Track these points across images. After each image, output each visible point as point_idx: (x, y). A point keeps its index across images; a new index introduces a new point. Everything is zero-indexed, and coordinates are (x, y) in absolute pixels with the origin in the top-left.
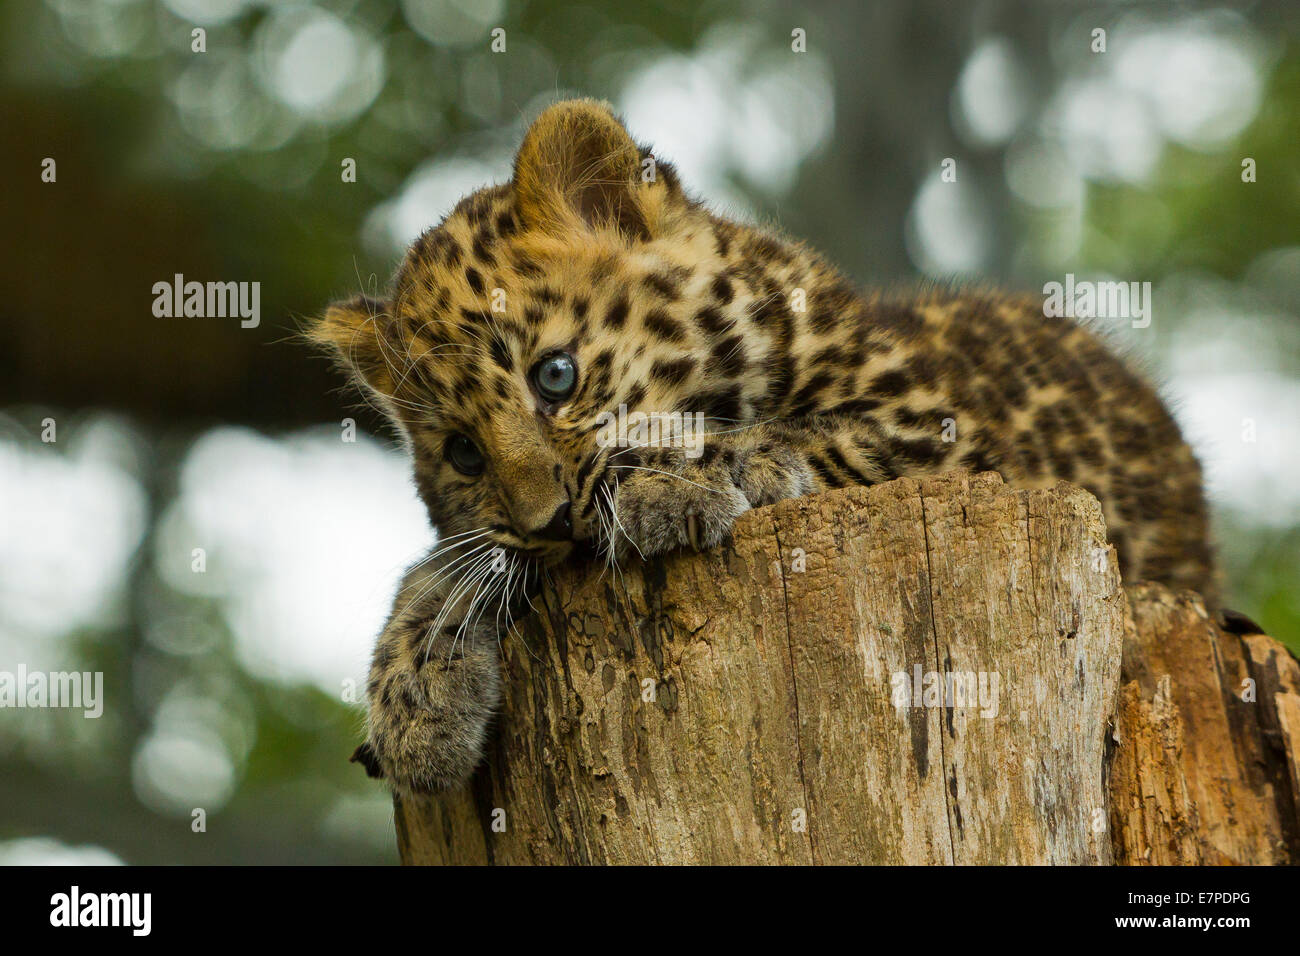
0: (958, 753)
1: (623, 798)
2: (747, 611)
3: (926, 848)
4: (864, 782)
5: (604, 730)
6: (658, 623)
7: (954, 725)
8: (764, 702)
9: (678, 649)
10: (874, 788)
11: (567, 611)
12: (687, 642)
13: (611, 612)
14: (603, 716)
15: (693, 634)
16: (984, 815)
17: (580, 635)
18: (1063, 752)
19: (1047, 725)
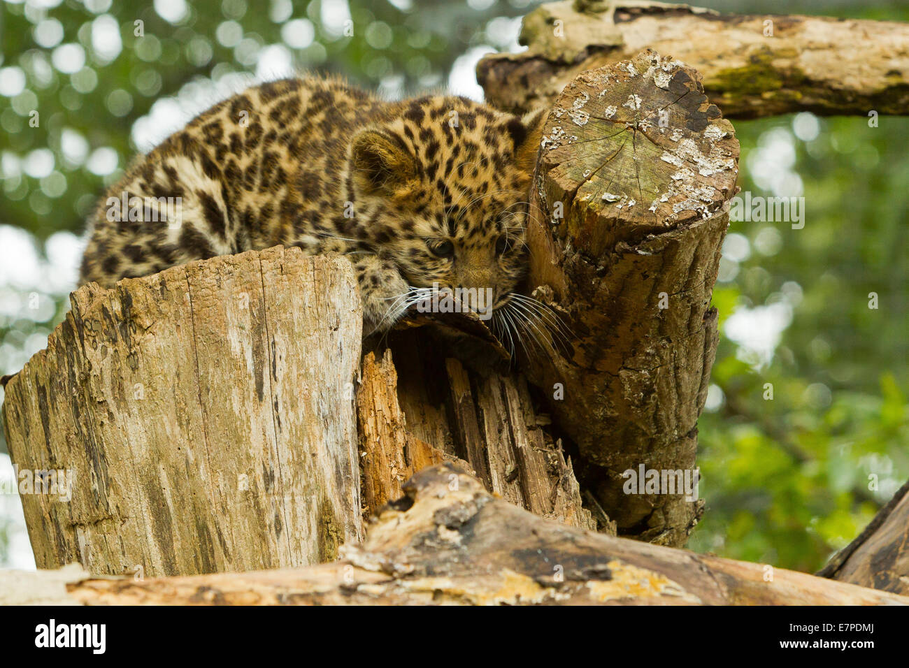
0: (278, 389)
1: (111, 413)
2: (173, 318)
3: (263, 437)
4: (231, 404)
5: (102, 379)
6: (128, 324)
7: (277, 375)
8: (181, 364)
9: (138, 337)
10: (236, 407)
11: (83, 318)
12: (143, 334)
13: (105, 319)
14: (101, 371)
15: (146, 330)
16: (292, 420)
17: (90, 331)
18: (331, 389)
19: (324, 375)
